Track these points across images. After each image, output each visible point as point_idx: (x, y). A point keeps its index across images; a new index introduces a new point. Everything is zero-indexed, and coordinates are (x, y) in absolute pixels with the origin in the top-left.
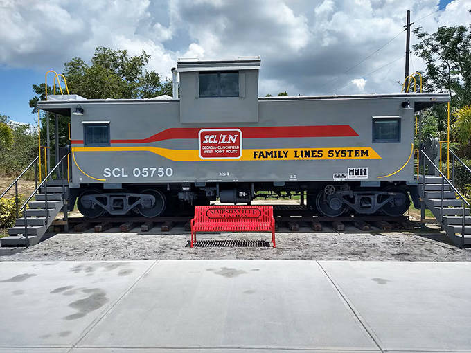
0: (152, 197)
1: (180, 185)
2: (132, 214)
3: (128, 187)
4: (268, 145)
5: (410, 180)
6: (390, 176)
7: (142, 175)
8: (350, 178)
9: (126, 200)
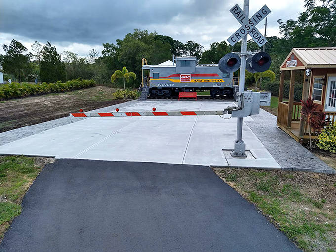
0: (169, 91)
1: (175, 88)
2: (163, 95)
3: (163, 89)
4: (196, 78)
5: (232, 87)
6: (227, 86)
7: (167, 85)
8: (217, 86)
9: (162, 92)
